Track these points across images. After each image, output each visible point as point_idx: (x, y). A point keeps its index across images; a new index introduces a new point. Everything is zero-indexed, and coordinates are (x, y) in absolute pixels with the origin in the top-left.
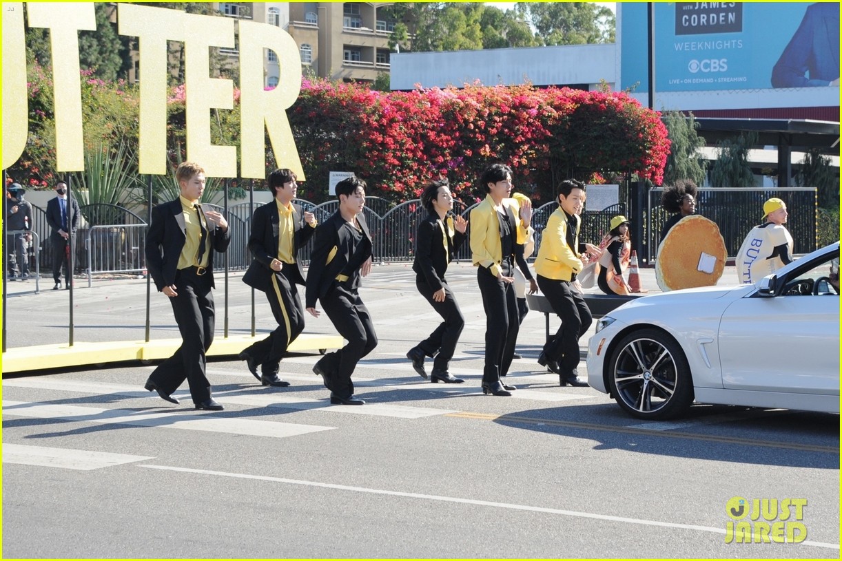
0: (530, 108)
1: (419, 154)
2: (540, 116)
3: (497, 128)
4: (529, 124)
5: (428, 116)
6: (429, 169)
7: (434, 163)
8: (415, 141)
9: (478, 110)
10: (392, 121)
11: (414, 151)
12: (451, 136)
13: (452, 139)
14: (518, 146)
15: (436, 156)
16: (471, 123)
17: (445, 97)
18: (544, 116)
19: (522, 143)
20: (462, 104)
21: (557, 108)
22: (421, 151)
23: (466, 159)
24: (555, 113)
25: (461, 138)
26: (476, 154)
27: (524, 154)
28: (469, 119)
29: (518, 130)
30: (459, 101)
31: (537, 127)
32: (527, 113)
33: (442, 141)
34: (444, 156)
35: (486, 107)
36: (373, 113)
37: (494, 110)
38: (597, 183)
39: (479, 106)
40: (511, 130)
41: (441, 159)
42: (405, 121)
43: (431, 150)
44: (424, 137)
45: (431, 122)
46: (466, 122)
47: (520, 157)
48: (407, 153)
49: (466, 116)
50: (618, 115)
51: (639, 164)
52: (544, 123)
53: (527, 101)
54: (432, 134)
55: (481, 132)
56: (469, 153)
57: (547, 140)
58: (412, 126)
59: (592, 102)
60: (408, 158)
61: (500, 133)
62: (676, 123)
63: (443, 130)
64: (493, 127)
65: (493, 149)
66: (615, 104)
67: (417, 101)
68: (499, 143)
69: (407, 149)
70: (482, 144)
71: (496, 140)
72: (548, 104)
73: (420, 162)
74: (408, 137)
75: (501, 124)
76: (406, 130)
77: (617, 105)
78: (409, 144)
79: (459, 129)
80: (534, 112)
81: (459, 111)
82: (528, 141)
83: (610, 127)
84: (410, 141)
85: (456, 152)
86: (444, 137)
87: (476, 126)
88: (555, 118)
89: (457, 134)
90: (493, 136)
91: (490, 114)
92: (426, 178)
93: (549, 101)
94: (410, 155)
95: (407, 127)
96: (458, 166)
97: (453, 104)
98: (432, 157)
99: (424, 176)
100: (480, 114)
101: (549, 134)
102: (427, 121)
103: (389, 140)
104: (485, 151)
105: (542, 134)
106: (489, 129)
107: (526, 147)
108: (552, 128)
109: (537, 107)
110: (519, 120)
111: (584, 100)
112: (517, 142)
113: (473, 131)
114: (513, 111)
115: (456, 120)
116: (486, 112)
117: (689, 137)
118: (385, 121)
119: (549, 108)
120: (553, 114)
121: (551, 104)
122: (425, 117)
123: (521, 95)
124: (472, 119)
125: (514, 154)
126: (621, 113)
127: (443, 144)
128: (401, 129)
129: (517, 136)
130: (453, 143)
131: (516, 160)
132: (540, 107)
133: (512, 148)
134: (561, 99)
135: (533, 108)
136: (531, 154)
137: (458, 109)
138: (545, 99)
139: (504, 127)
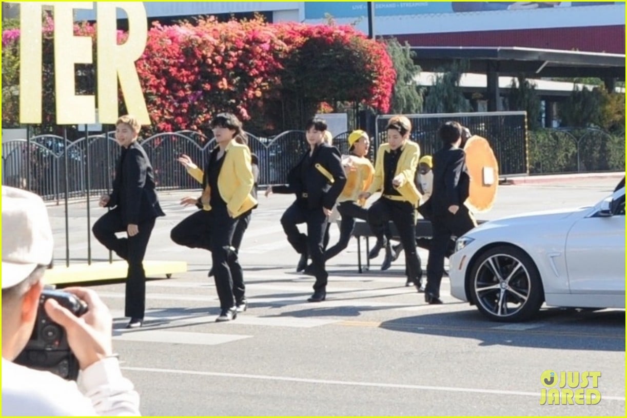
0: (263, 43)
1: (162, 89)
2: (272, 50)
3: (233, 62)
4: (262, 58)
5: (169, 53)
6: (171, 103)
7: (175, 97)
8: (158, 77)
9: (214, 45)
11: (157, 87)
12: (191, 71)
13: (192, 74)
14: (252, 79)
15: (177, 91)
16: (210, 58)
17: (184, 35)
18: (276, 50)
19: (256, 76)
20: (200, 41)
21: (288, 42)
22: (164, 86)
23: (205, 93)
24: (286, 48)
25: (199, 73)
26: (215, 88)
27: (258, 87)
28: (206, 55)
29: (252, 64)
30: (198, 37)
31: (269, 60)
32: (260, 48)
33: (182, 76)
34: (185, 90)
35: (222, 43)
37: (229, 45)
38: (324, 112)
39: (216, 42)
40: (246, 64)
41: (181, 94)
43: (173, 85)
44: (166, 73)
45: (173, 59)
46: (204, 57)
47: (255, 89)
48: (150, 89)
49: (204, 52)
50: (346, 47)
51: (366, 94)
53: (260, 36)
54: (173, 70)
55: (218, 67)
56: (207, 87)
57: (278, 72)
58: (155, 64)
59: (319, 36)
60: (151, 94)
61: (236, 67)
62: (393, 53)
63: (183, 66)
64: (229, 62)
65: (230, 83)
66: (342, 37)
67: (158, 39)
68: (234, 76)
69: (151, 85)
70: (219, 78)
71: (232, 75)
72: (279, 38)
73: (162, 96)
74: (152, 74)
75: (236, 59)
76: (149, 67)
77: (344, 38)
78: (153, 80)
79: (198, 65)
80: (266, 46)
81: (198, 47)
82: (261, 74)
83: (338, 60)
84: (154, 78)
85: (195, 87)
86: (184, 72)
87: (214, 61)
88: (285, 52)
89: (196, 69)
90: (229, 70)
91: (226, 50)
92: (169, 112)
93: (280, 36)
94: (154, 91)
95: (150, 64)
96: (198, 100)
97: (191, 41)
98: (174, 91)
99: (167, 110)
100: (217, 50)
101: (280, 67)
102: (168, 58)
104: (222, 84)
105: (274, 67)
106: (226, 64)
107: (259, 80)
108: (282, 61)
109: (269, 41)
110: (253, 54)
111: (312, 33)
112: (252, 75)
113: (211, 66)
114: (247, 46)
115: (194, 56)
116: (222, 47)
117: (406, 66)
119: (280, 42)
120: (284, 48)
121: (281, 38)
122: (166, 54)
123: (253, 30)
124: (209, 55)
125: (249, 87)
126: (348, 44)
127: (183, 79)
128: (145, 66)
129: (251, 69)
130: (192, 77)
131: (251, 93)
132: (272, 41)
133: (247, 81)
134: (290, 33)
135: (265, 42)
136: (265, 86)
137: (196, 45)
138: (276, 34)
139: (239, 61)
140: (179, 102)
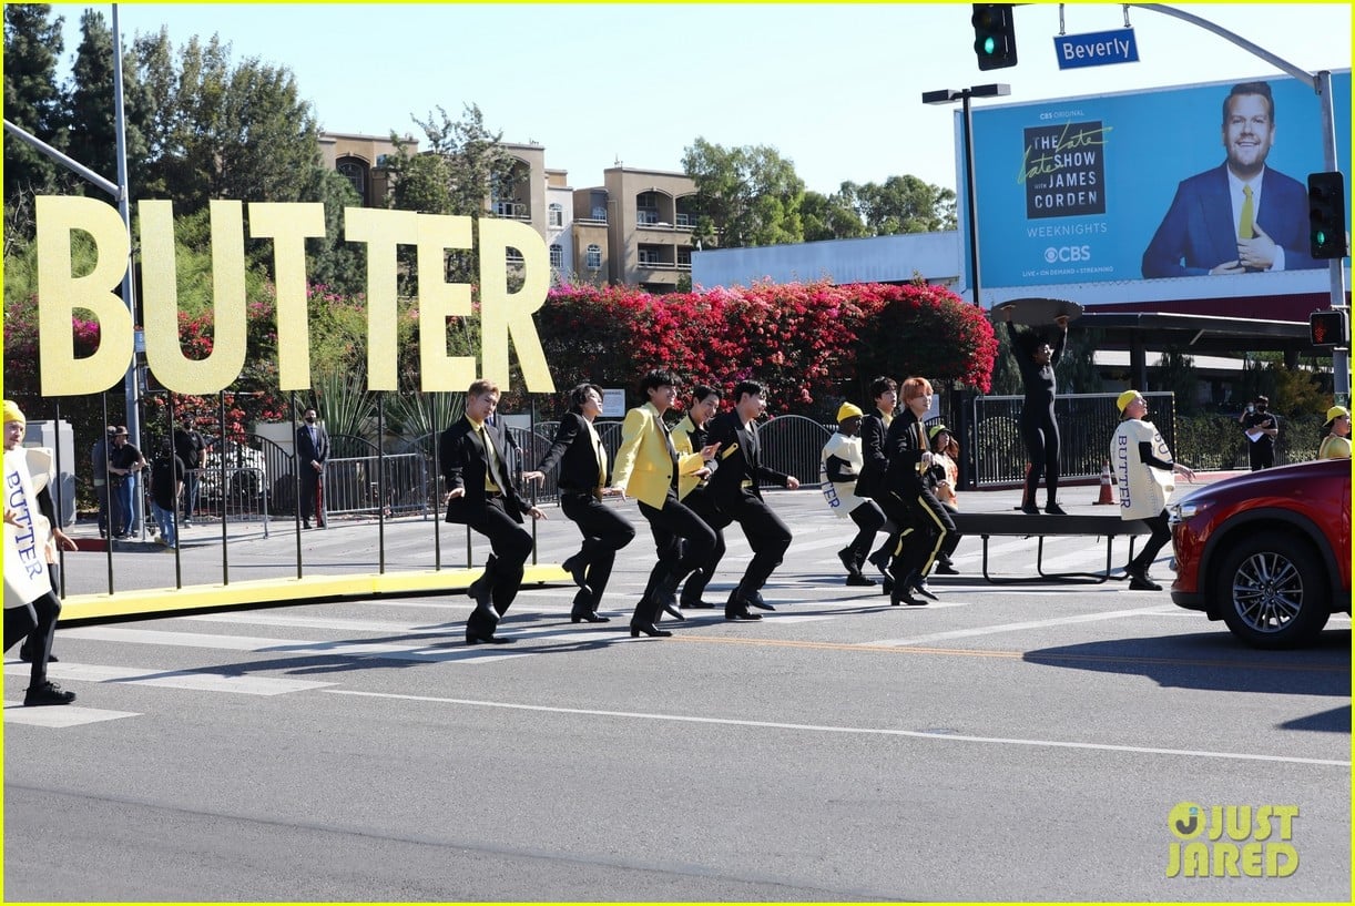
0: (831, 308)
1: (700, 365)
2: (842, 316)
3: (792, 332)
4: (830, 327)
5: (709, 320)
7: (718, 375)
8: (694, 350)
9: (767, 311)
10: (667, 327)
11: (692, 362)
12: (737, 342)
13: (739, 346)
14: (817, 352)
15: (720, 367)
16: (762, 326)
17: (729, 297)
18: (848, 316)
19: (822, 348)
20: (749, 306)
21: (862, 306)
22: (703, 361)
24: (860, 313)
25: (749, 344)
26: (768, 363)
27: (824, 362)
28: (758, 323)
29: (818, 333)
30: (745, 301)
31: (840, 330)
32: (827, 314)
33: (727, 349)
34: (729, 366)
35: (777, 308)
36: (645, 319)
37: (787, 311)
39: (770, 307)
40: (809, 334)
41: (726, 371)
42: (682, 327)
43: (715, 360)
44: (706, 345)
45: (714, 328)
46: (755, 325)
47: (820, 366)
48: (685, 365)
49: (754, 319)
50: (935, 314)
51: (962, 369)
52: (847, 323)
53: (827, 299)
54: (713, 340)
55: (773, 337)
56: (759, 362)
57: (852, 344)
58: (691, 333)
59: (904, 300)
61: (795, 338)
63: (727, 337)
64: (786, 332)
65: (787, 357)
66: (931, 300)
67: (695, 303)
68: (795, 349)
69: (686, 360)
70: (774, 352)
71: (790, 346)
72: (852, 302)
73: (701, 374)
74: (686, 346)
75: (796, 328)
76: (683, 338)
77: (933, 300)
78: (688, 353)
79: (747, 334)
80: (835, 312)
81: (745, 313)
82: (829, 346)
83: (927, 329)
84: (688, 351)
85: (744, 361)
86: (727, 344)
87: (767, 331)
88: (861, 319)
89: (745, 340)
90: (787, 341)
91: (783, 316)
93: (853, 299)
94: (690, 367)
95: (685, 335)
97: (738, 305)
98: (716, 368)
100: (771, 316)
101: (854, 336)
102: (708, 327)
103: (663, 350)
104: (778, 359)
105: (846, 337)
106: (782, 333)
107: (827, 354)
108: (856, 331)
109: (839, 306)
110: (818, 322)
111: (895, 297)
112: (816, 347)
113: (764, 337)
114: (810, 311)
115: (742, 324)
116: (778, 313)
118: (658, 328)
119: (853, 307)
120: (858, 314)
121: (855, 302)
122: (705, 322)
123: (820, 293)
124: (761, 322)
125: (814, 363)
126: (940, 311)
127: (728, 352)
128: (677, 336)
129: (815, 340)
130: (740, 350)
131: (816, 368)
132: (842, 305)
133: (810, 355)
134: (867, 296)
135: (834, 307)
136: (833, 361)
137: (744, 311)
138: (849, 297)
139: (799, 330)
140: (722, 381)
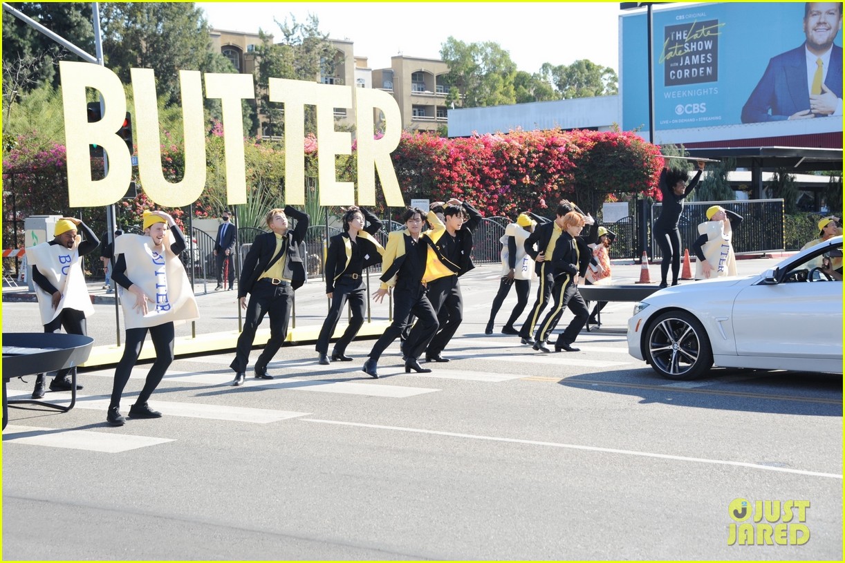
0: (560, 147)
1: (477, 184)
2: (567, 152)
3: (535, 163)
4: (559, 159)
5: (483, 155)
6: (484, 195)
7: (488, 191)
8: (473, 174)
9: (520, 150)
10: (456, 160)
11: (473, 182)
12: (500, 169)
13: (502, 172)
14: (550, 176)
15: (489, 185)
16: (515, 159)
17: (495, 140)
18: (570, 152)
19: (554, 173)
20: (508, 145)
21: (580, 146)
22: (479, 182)
23: (512, 186)
24: (578, 150)
25: (508, 171)
26: (519, 182)
27: (555, 182)
28: (513, 157)
29: (551, 163)
30: (506, 143)
31: (565, 160)
32: (557, 151)
33: (494, 173)
34: (495, 185)
35: (526, 147)
36: (442, 154)
37: (532, 149)
38: (612, 202)
39: (522, 147)
40: (545, 164)
41: (493, 187)
42: (466, 160)
43: (486, 180)
44: (480, 171)
45: (485, 160)
46: (511, 158)
47: (553, 184)
48: (468, 184)
49: (511, 154)
50: (627, 149)
51: (644, 186)
52: (570, 158)
53: (557, 141)
54: (486, 169)
55: (523, 166)
56: (514, 182)
57: (572, 170)
58: (472, 164)
59: (607, 140)
60: (468, 188)
61: (537, 166)
62: (671, 154)
63: (494, 165)
64: (531, 162)
65: (532, 179)
66: (624, 141)
67: (474, 144)
68: (536, 174)
69: (468, 181)
70: (524, 175)
71: (534, 172)
72: (573, 143)
73: (478, 190)
74: (468, 172)
75: (537, 160)
76: (467, 166)
77: (626, 141)
78: (470, 177)
79: (507, 164)
80: (563, 149)
81: (506, 151)
82: (558, 172)
83: (621, 159)
84: (470, 175)
85: (504, 182)
86: (495, 170)
87: (519, 162)
88: (578, 154)
89: (505, 168)
90: (532, 169)
91: (529, 153)
93: (574, 141)
94: (470, 185)
95: (467, 164)
96: (506, 192)
97: (501, 146)
98: (487, 186)
99: (481, 200)
100: (522, 153)
101: (574, 166)
102: (482, 159)
103: (454, 174)
104: (526, 180)
105: (569, 166)
106: (529, 164)
107: (557, 176)
108: (576, 161)
109: (565, 146)
110: (551, 156)
111: (600, 139)
112: (550, 172)
113: (517, 166)
114: (546, 149)
115: (503, 157)
116: (526, 151)
117: (681, 163)
118: (451, 160)
119: (574, 145)
121: (575, 143)
122: (480, 156)
123: (553, 137)
124: (516, 157)
125: (548, 182)
126: (629, 147)
127: (494, 176)
128: (463, 166)
129: (549, 168)
130: (502, 174)
131: (550, 186)
132: (567, 145)
133: (546, 177)
134: (583, 139)
135: (562, 146)
136: (561, 181)
137: (505, 149)
138: (571, 140)
139: (540, 161)
140: (491, 194)
